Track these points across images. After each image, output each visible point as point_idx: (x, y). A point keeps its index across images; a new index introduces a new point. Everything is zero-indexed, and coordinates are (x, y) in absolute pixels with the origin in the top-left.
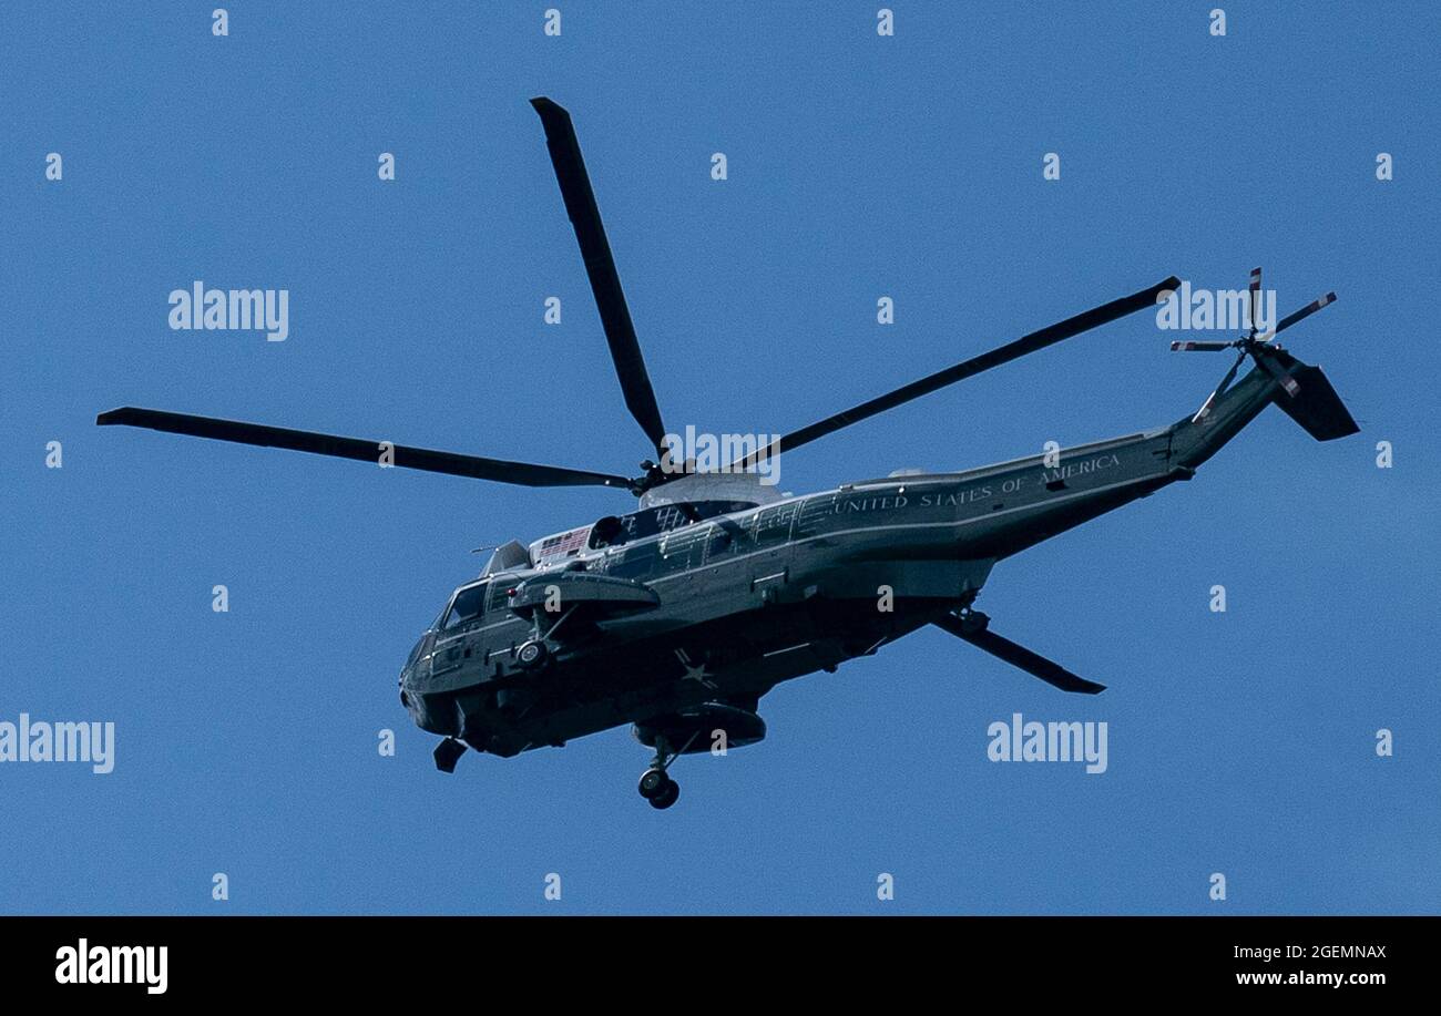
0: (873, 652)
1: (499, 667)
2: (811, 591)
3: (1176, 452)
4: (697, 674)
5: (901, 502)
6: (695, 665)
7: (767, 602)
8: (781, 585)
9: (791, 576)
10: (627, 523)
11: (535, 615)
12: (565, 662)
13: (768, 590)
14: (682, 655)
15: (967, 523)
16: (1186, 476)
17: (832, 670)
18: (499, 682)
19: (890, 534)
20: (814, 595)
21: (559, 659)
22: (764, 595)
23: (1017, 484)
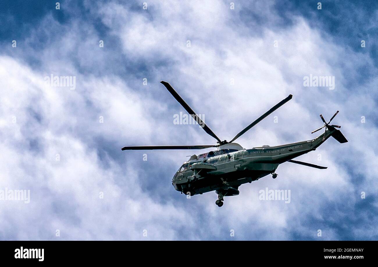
0: (258, 180)
1: (189, 180)
2: (245, 168)
3: (313, 145)
4: (225, 182)
5: (263, 152)
6: (225, 181)
7: (237, 170)
8: (240, 167)
9: (242, 165)
10: (215, 152)
11: (195, 171)
12: (199, 180)
13: (237, 168)
14: (222, 179)
15: (275, 157)
16: (314, 150)
17: (250, 182)
18: (189, 182)
19: (260, 158)
20: (246, 169)
21: (198, 179)
22: (236, 169)
23: (284, 150)
